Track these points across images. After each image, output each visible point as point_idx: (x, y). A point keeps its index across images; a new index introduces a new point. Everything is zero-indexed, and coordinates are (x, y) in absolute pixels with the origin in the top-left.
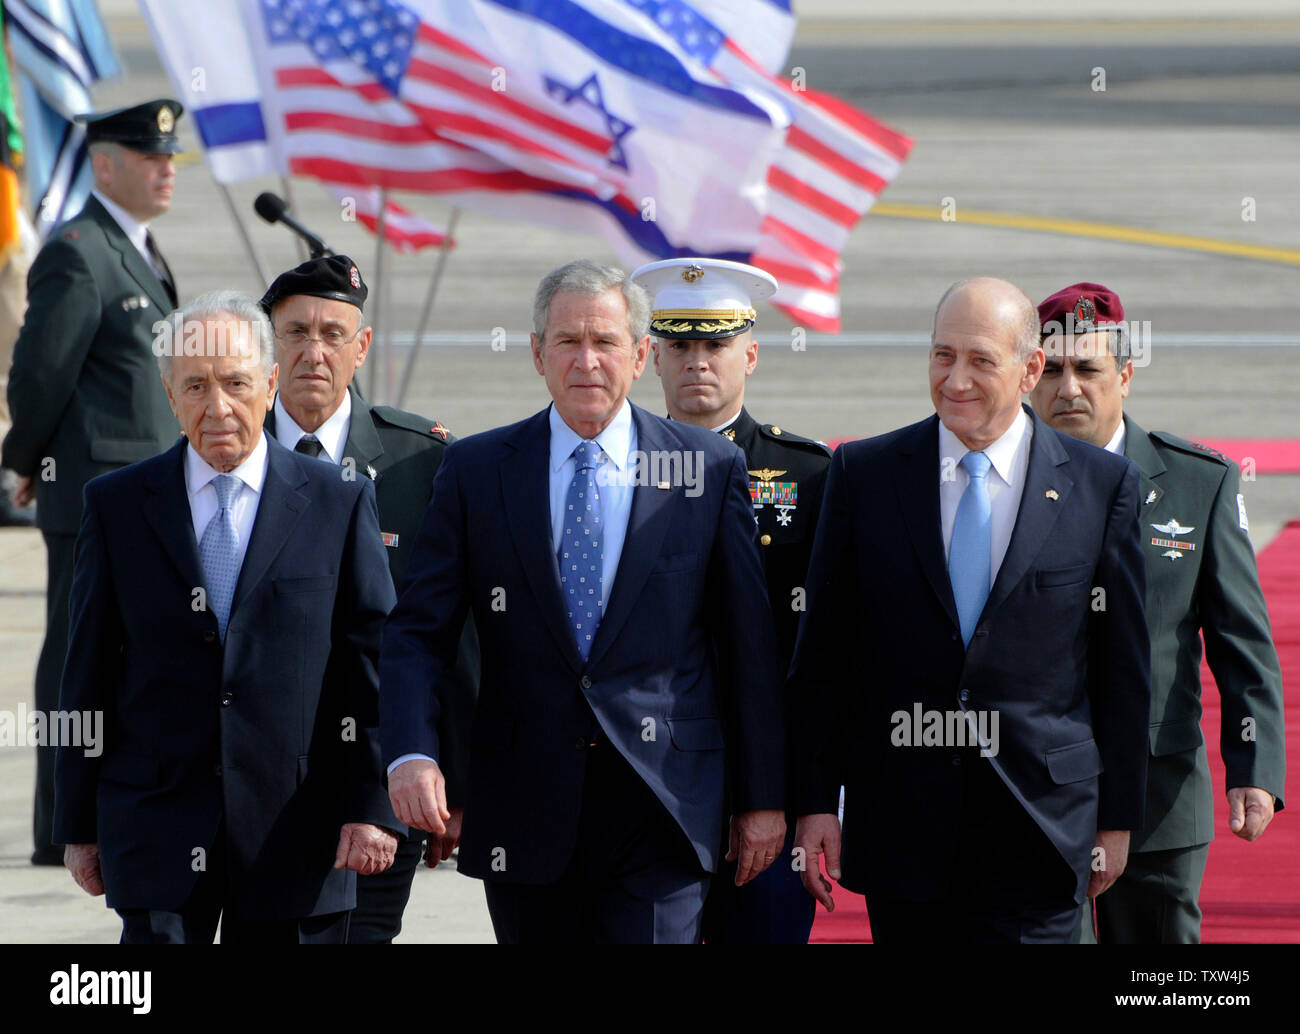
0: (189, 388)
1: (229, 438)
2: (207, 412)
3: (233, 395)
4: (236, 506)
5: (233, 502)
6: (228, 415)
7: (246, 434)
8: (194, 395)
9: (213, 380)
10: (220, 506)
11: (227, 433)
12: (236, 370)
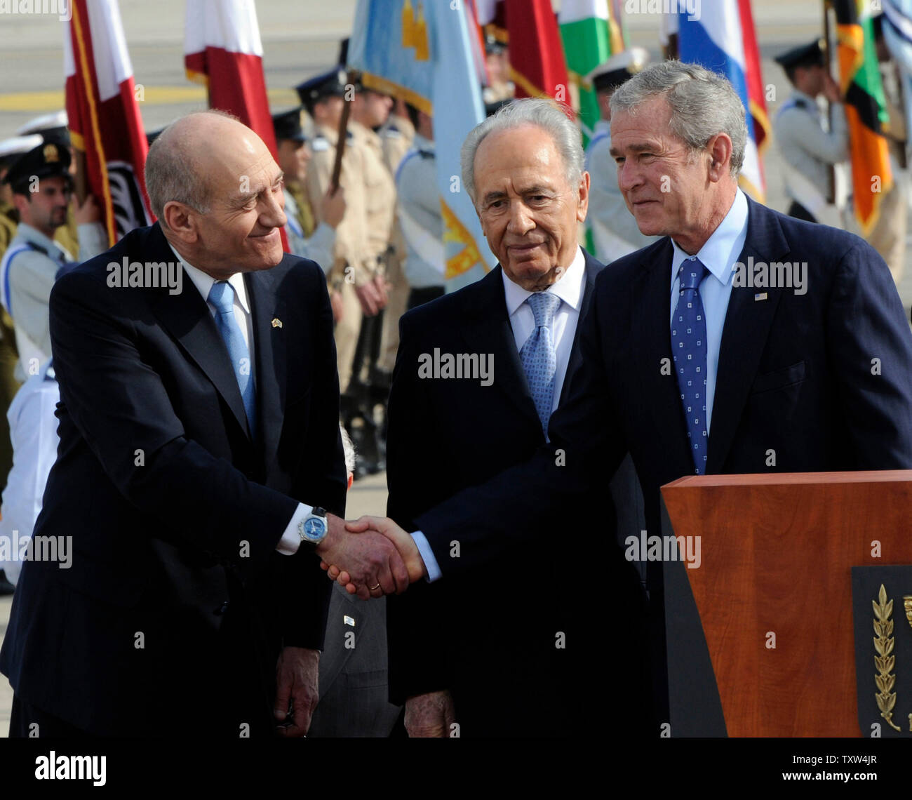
0: (491, 206)
1: (537, 251)
2: (508, 228)
3: (534, 209)
4: (554, 325)
5: (551, 320)
6: (531, 230)
7: (554, 244)
8: (494, 212)
9: (512, 194)
10: (536, 324)
11: (532, 246)
12: (537, 182)
